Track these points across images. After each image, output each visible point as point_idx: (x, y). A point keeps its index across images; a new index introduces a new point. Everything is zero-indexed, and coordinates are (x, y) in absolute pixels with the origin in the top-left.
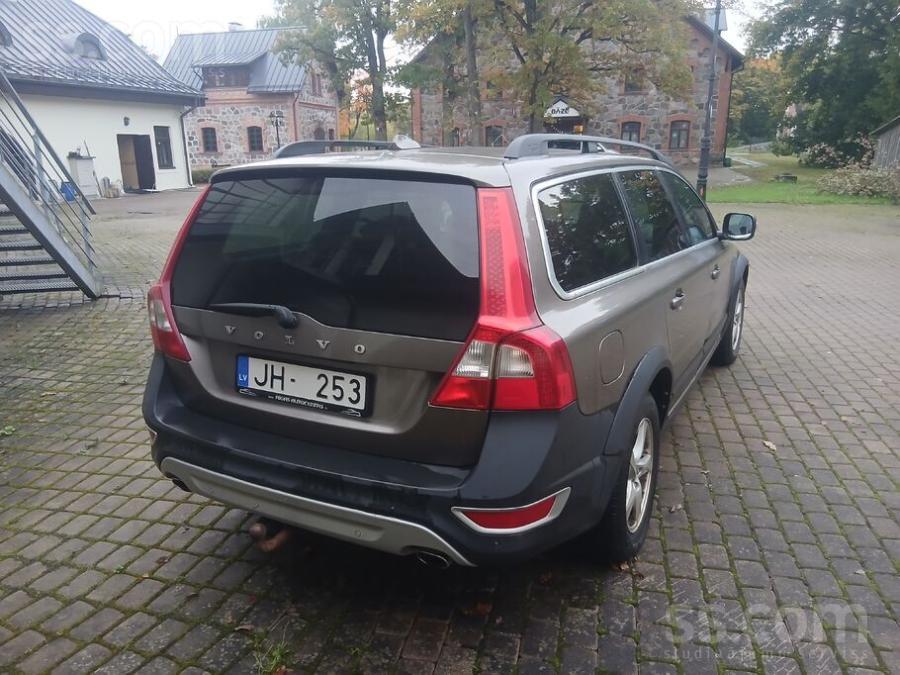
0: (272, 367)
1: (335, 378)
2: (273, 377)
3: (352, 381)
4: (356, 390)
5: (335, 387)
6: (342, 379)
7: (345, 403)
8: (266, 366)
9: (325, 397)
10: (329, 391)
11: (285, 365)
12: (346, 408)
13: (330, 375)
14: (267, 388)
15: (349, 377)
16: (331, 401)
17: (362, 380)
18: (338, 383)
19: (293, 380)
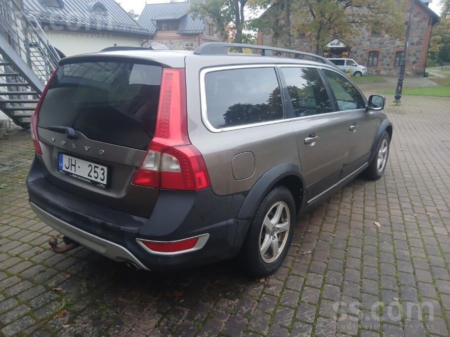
0: (71, 160)
1: (95, 167)
2: (72, 165)
3: (102, 169)
4: (103, 174)
5: (95, 172)
6: (98, 167)
7: (99, 180)
8: (69, 159)
9: (91, 176)
10: (92, 174)
11: (76, 159)
12: (99, 183)
13: (93, 165)
14: (69, 170)
15: (100, 167)
16: (93, 179)
17: (106, 169)
18: (96, 169)
19: (79, 167)
